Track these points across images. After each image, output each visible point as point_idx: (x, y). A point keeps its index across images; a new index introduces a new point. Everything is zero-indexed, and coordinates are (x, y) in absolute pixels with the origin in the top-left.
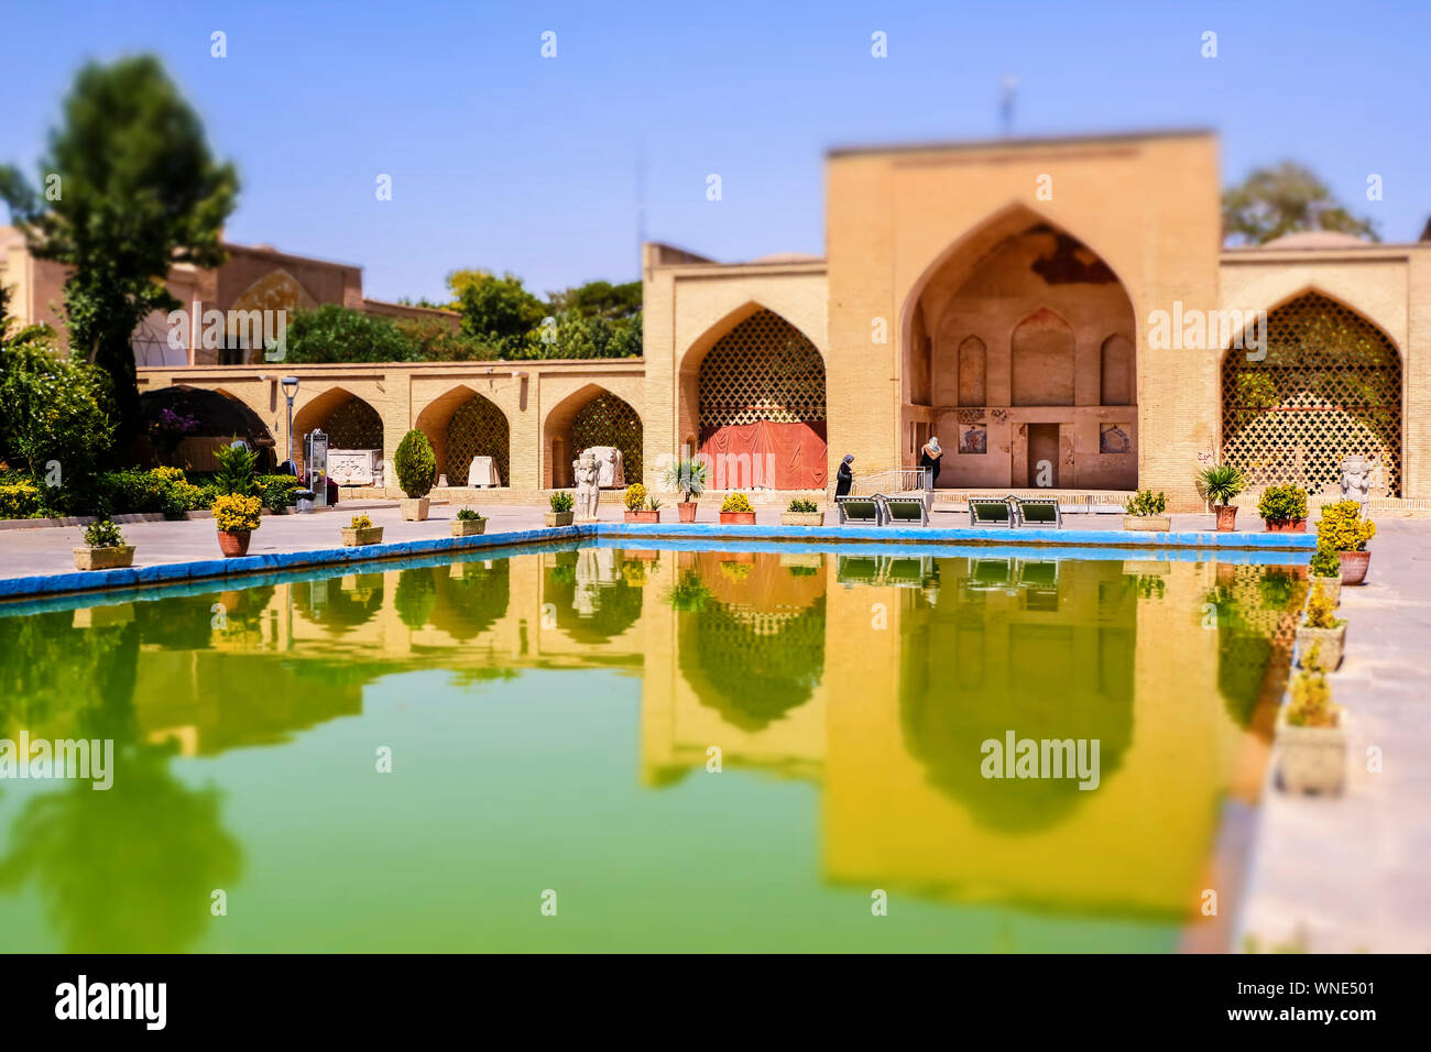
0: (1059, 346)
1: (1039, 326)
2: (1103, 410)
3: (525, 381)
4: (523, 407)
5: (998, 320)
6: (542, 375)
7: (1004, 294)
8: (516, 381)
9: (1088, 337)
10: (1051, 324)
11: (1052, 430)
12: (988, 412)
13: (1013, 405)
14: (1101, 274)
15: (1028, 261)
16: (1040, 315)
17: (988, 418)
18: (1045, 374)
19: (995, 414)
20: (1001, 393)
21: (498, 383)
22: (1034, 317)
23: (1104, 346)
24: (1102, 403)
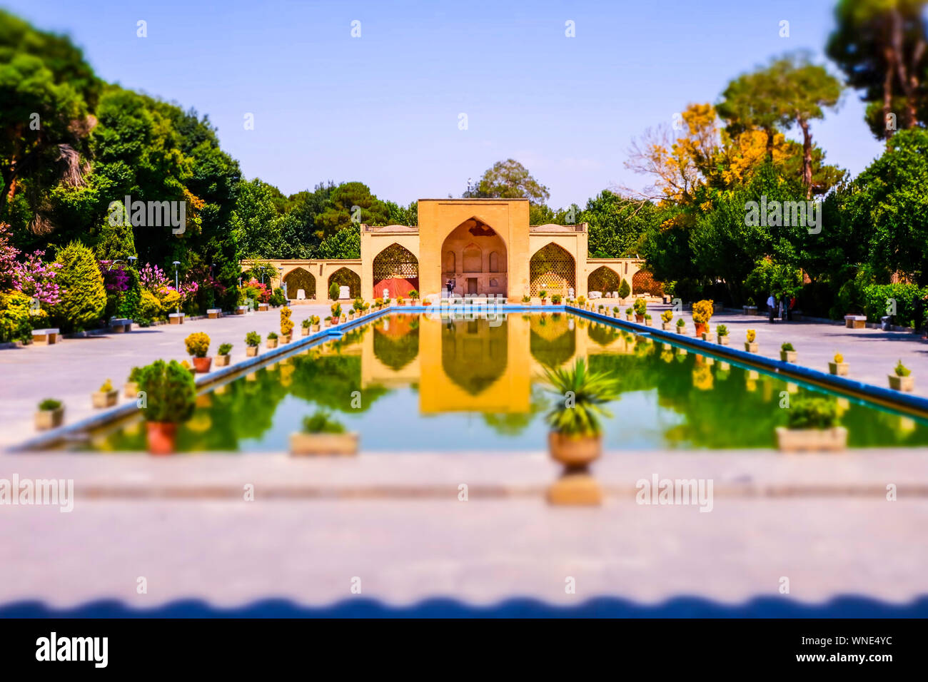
0: (477, 254)
1: (470, 249)
2: (490, 274)
3: (321, 266)
4: (321, 275)
5: (460, 248)
6: (327, 264)
7: (461, 239)
8: (318, 267)
9: (486, 252)
10: (475, 248)
11: (476, 279)
12: (456, 274)
13: (464, 272)
14: (491, 232)
15: (468, 229)
16: (471, 245)
17: (456, 276)
18: (474, 263)
19: (458, 275)
20: (459, 269)
21: (311, 266)
22: (469, 245)
23: (490, 254)
24: (490, 272)
